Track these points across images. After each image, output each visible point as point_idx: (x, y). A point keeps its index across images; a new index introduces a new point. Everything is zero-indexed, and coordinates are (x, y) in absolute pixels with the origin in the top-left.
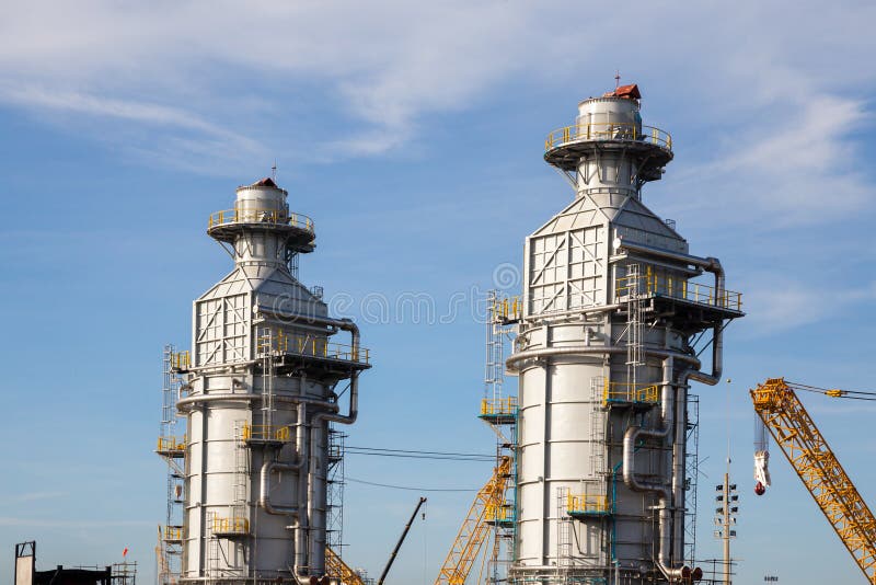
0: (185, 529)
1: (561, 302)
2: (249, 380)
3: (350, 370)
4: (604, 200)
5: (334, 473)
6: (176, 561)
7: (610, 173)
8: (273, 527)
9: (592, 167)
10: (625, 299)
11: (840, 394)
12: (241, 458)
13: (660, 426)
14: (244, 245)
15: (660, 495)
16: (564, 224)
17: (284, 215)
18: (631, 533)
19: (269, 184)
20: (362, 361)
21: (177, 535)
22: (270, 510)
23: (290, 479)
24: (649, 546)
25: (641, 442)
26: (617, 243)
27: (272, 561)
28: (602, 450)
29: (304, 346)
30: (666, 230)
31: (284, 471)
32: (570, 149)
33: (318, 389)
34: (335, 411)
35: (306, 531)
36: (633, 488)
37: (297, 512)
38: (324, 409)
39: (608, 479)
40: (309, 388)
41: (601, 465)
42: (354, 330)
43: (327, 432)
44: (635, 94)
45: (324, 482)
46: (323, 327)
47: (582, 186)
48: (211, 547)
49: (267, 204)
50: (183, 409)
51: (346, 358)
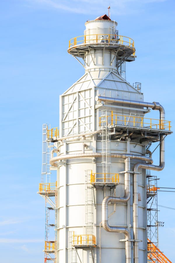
2: (94, 144)
12: (90, 194)
14: (90, 58)
17: (115, 37)
19: (106, 18)
23: (122, 208)
31: (117, 203)
33: (138, 148)
34: (150, 162)
35: (133, 242)
37: (127, 230)
38: (142, 161)
40: (132, 148)
42: (160, 110)
50: (55, 165)
51: (155, 127)
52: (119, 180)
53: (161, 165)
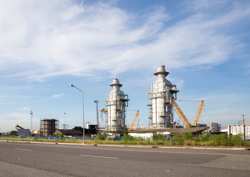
0: (108, 120)
1: (157, 91)
2: (116, 102)
3: (127, 100)
4: (162, 79)
5: (125, 113)
6: (107, 124)
7: (162, 75)
8: (119, 119)
9: (160, 75)
10: (165, 90)
11: (180, 101)
12: (115, 111)
13: (170, 105)
14: (114, 87)
15: (171, 113)
16: (157, 82)
17: (119, 83)
18: (167, 118)
19: (117, 79)
20: (129, 99)
21: (107, 121)
22: (119, 117)
23: (121, 114)
24: (169, 120)
25: (168, 107)
26: (164, 84)
27: (119, 123)
28: (163, 108)
29: (122, 98)
30: (169, 82)
31: (120, 113)
32: (157, 73)
33: (123, 103)
34: (125, 105)
35: (123, 120)
36: (167, 113)
37: (122, 118)
38: (124, 105)
39: (164, 112)
40: (122, 103)
41: (163, 110)
42: (127, 96)
43: (124, 108)
44: (164, 66)
45: (124, 114)
46: (124, 95)
47: (158, 77)
48: (111, 122)
49: (117, 81)
50: (107, 106)
51: (127, 99)
52: (120, 109)
53: (128, 106)
